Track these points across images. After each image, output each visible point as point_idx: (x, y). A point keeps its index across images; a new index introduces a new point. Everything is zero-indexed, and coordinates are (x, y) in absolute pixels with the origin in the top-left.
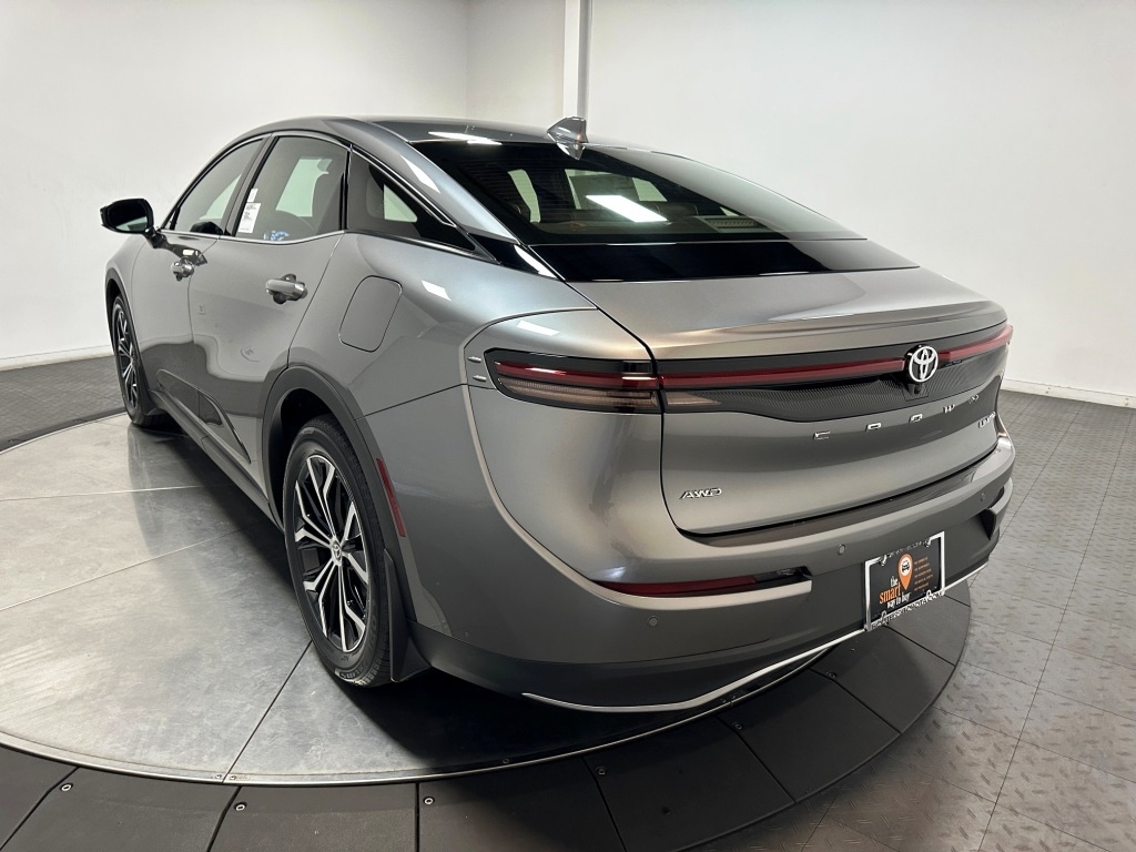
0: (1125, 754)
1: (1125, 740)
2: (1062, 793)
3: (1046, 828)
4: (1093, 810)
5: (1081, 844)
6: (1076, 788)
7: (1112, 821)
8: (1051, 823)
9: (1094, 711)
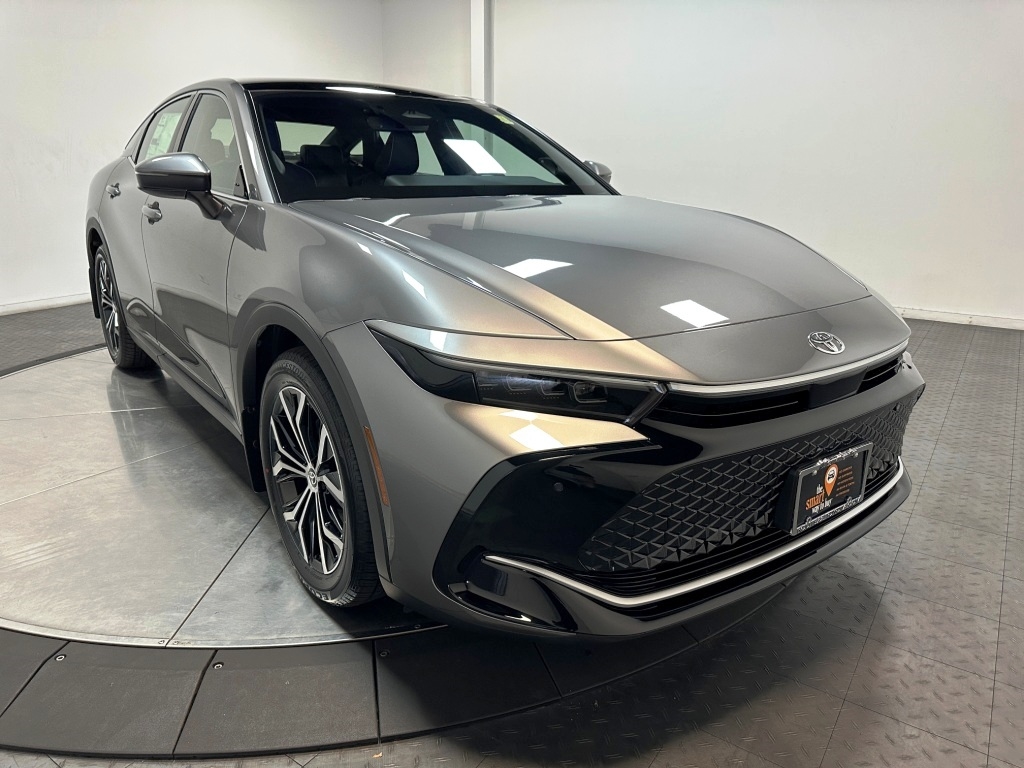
0: (973, 595)
1: (974, 584)
2: (922, 627)
3: (909, 654)
4: (948, 639)
5: (938, 665)
6: (933, 623)
7: (964, 647)
8: (913, 650)
9: (947, 564)
